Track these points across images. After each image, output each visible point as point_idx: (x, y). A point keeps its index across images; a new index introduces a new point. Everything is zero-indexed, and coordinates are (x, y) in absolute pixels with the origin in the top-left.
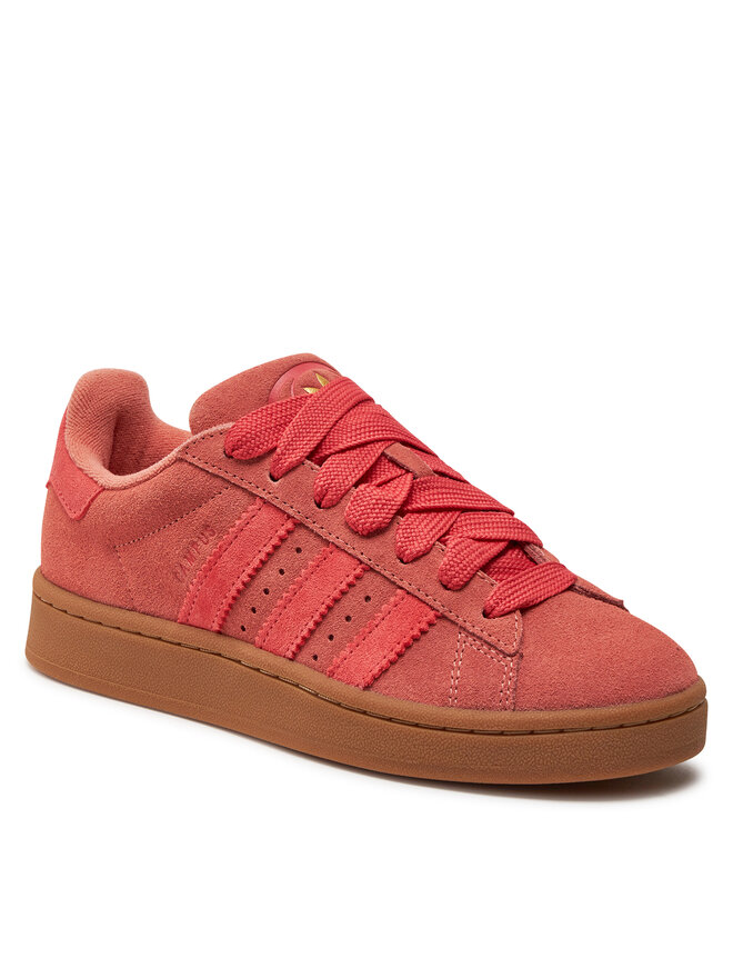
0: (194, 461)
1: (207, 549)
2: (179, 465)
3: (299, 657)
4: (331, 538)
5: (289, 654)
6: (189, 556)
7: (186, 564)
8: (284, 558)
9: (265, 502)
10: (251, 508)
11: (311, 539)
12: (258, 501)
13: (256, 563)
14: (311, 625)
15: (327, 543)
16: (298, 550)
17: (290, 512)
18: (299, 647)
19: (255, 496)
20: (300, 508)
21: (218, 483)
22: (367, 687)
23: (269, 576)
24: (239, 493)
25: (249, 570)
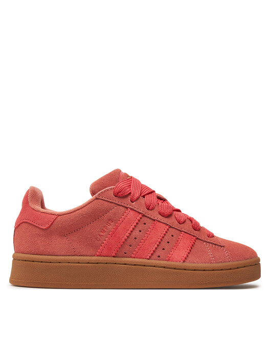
0: (103, 198)
1: (111, 227)
2: (97, 200)
3: (152, 258)
4: (156, 218)
5: (148, 257)
6: (103, 231)
7: (101, 234)
8: (140, 226)
9: (131, 209)
10: (127, 212)
11: (148, 219)
12: (129, 209)
13: (131, 229)
14: (156, 246)
15: (154, 220)
16: (145, 224)
17: (141, 211)
18: (152, 254)
19: (127, 208)
20: (143, 210)
21: (113, 205)
22: (184, 261)
23: (136, 233)
24: (121, 207)
25: (129, 232)
